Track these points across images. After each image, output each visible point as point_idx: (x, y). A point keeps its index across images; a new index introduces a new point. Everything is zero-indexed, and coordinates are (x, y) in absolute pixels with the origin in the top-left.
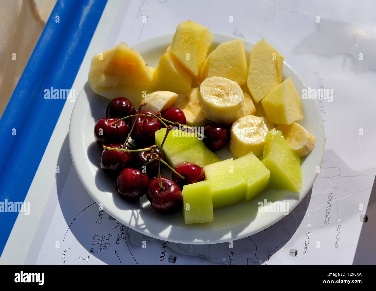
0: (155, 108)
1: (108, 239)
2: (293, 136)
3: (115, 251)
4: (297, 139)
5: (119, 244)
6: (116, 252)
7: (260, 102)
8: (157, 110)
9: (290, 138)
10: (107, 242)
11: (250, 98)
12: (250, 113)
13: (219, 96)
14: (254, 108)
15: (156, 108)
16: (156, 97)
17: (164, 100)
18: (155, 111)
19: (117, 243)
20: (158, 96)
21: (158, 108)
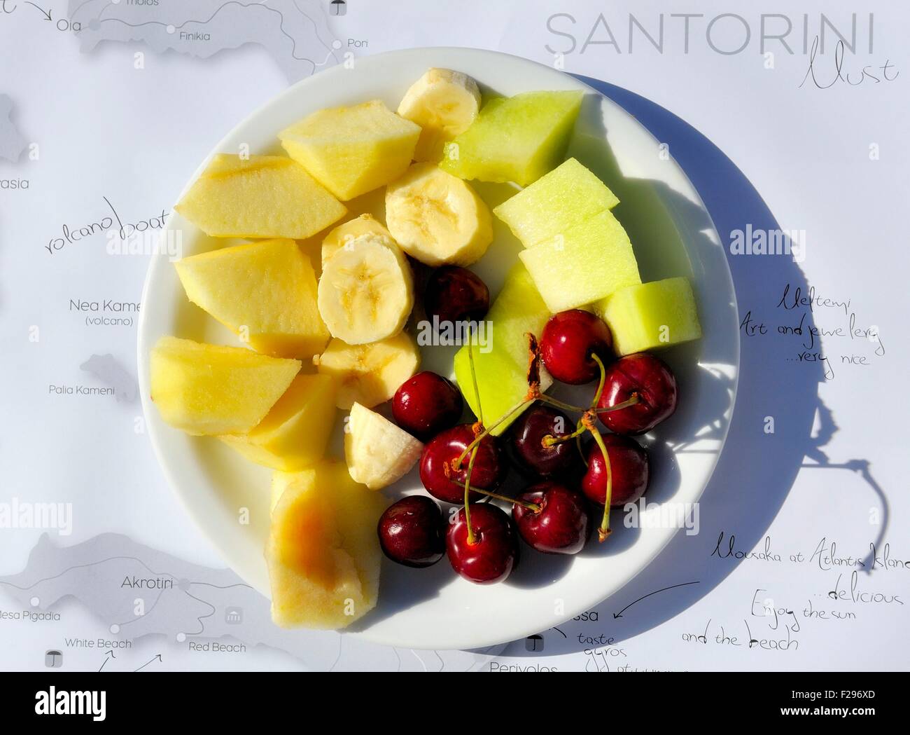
0: (404, 450)
1: (590, 640)
2: (440, 119)
3: (615, 617)
4: (450, 108)
5: (597, 614)
6: (617, 616)
7: (344, 203)
8: (409, 444)
9: (443, 126)
10: (598, 640)
11: (338, 228)
12: (378, 226)
13: (373, 297)
14: (367, 218)
15: (404, 447)
16: (373, 452)
17: (383, 431)
18: (411, 448)
19: (597, 619)
20: (373, 448)
21: (405, 442)
